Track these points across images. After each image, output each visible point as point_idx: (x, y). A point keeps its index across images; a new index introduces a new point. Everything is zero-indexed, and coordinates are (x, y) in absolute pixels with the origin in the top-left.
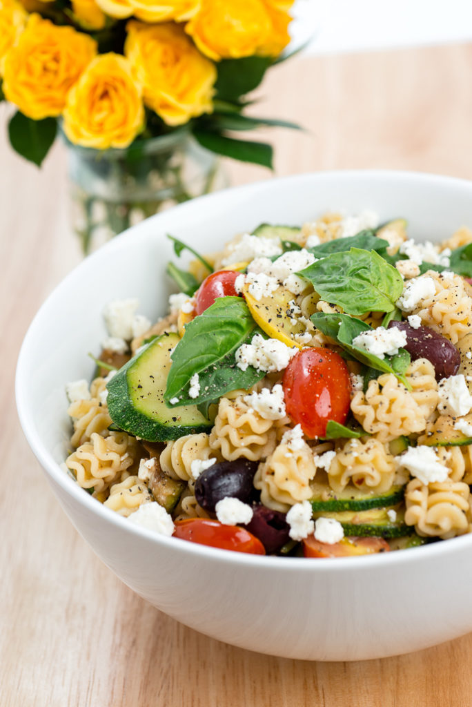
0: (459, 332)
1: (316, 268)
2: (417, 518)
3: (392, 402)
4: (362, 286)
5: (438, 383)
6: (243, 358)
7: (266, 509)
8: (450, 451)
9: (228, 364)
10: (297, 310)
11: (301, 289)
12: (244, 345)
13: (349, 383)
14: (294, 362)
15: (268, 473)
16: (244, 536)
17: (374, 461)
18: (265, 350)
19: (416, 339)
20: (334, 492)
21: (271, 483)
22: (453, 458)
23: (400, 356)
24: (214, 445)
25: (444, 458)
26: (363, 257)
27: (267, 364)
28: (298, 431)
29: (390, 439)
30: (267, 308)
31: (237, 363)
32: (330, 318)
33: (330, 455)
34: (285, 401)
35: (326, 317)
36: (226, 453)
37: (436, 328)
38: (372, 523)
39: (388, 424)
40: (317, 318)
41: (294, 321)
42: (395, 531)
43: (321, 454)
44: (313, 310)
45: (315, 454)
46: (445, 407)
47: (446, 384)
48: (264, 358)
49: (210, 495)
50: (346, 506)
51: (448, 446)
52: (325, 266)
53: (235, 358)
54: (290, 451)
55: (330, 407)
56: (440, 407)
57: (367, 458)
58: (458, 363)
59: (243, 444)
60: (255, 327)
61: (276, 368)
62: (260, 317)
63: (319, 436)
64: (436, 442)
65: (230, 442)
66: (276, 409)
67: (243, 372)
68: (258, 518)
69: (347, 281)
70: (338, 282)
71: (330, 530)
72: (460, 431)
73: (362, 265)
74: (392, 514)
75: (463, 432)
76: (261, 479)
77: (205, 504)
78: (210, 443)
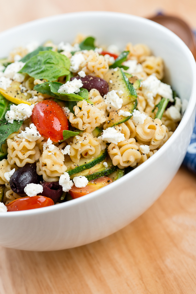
0: (103, 73)
1: (27, 67)
2: (119, 161)
3: (88, 112)
4: (51, 67)
5: (103, 97)
6: (10, 117)
7: (48, 183)
8: (120, 126)
9: (3, 123)
10: (24, 89)
11: (22, 78)
12: (8, 112)
13: (63, 112)
14: (35, 111)
15: (43, 166)
16: (42, 199)
17: (90, 142)
18: (19, 110)
19: (86, 82)
20: (76, 163)
21: (46, 170)
22: (123, 129)
23: (82, 92)
24: (12, 162)
25: (120, 130)
26: (46, 54)
27: (22, 117)
28: (50, 141)
29: (92, 130)
30: (11, 92)
31: (8, 121)
32: (43, 85)
33: (68, 147)
34: (38, 130)
35: (41, 85)
36: (19, 164)
37: (92, 75)
38: (98, 171)
39: (89, 123)
40: (37, 88)
41: (26, 94)
42: (110, 171)
43: (63, 148)
44: (32, 86)
45: (61, 149)
46: (110, 108)
47: (107, 97)
48: (20, 114)
49: (19, 186)
50: (84, 167)
51: (119, 124)
52: (30, 65)
53: (5, 119)
54: (50, 152)
55: (60, 125)
56: (108, 108)
57: (86, 142)
58: (108, 87)
59: (26, 157)
60: (9, 103)
61: (27, 117)
62: (10, 97)
63: (60, 140)
64: (113, 124)
65: (19, 158)
66: (35, 135)
67: (12, 124)
68: (46, 188)
69: (44, 67)
70: (40, 69)
71: (81, 181)
72: (122, 116)
73: (47, 58)
74: (105, 164)
75: (123, 115)
76: (40, 170)
77: (18, 191)
78: (9, 162)
